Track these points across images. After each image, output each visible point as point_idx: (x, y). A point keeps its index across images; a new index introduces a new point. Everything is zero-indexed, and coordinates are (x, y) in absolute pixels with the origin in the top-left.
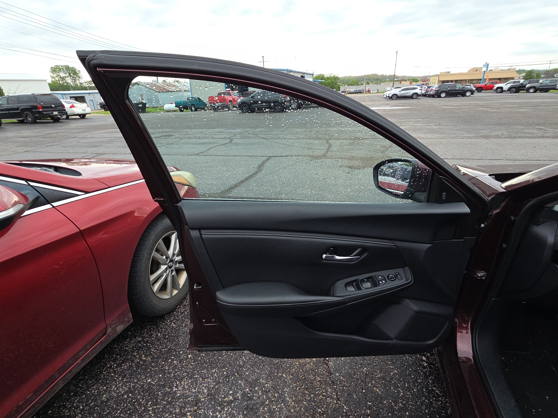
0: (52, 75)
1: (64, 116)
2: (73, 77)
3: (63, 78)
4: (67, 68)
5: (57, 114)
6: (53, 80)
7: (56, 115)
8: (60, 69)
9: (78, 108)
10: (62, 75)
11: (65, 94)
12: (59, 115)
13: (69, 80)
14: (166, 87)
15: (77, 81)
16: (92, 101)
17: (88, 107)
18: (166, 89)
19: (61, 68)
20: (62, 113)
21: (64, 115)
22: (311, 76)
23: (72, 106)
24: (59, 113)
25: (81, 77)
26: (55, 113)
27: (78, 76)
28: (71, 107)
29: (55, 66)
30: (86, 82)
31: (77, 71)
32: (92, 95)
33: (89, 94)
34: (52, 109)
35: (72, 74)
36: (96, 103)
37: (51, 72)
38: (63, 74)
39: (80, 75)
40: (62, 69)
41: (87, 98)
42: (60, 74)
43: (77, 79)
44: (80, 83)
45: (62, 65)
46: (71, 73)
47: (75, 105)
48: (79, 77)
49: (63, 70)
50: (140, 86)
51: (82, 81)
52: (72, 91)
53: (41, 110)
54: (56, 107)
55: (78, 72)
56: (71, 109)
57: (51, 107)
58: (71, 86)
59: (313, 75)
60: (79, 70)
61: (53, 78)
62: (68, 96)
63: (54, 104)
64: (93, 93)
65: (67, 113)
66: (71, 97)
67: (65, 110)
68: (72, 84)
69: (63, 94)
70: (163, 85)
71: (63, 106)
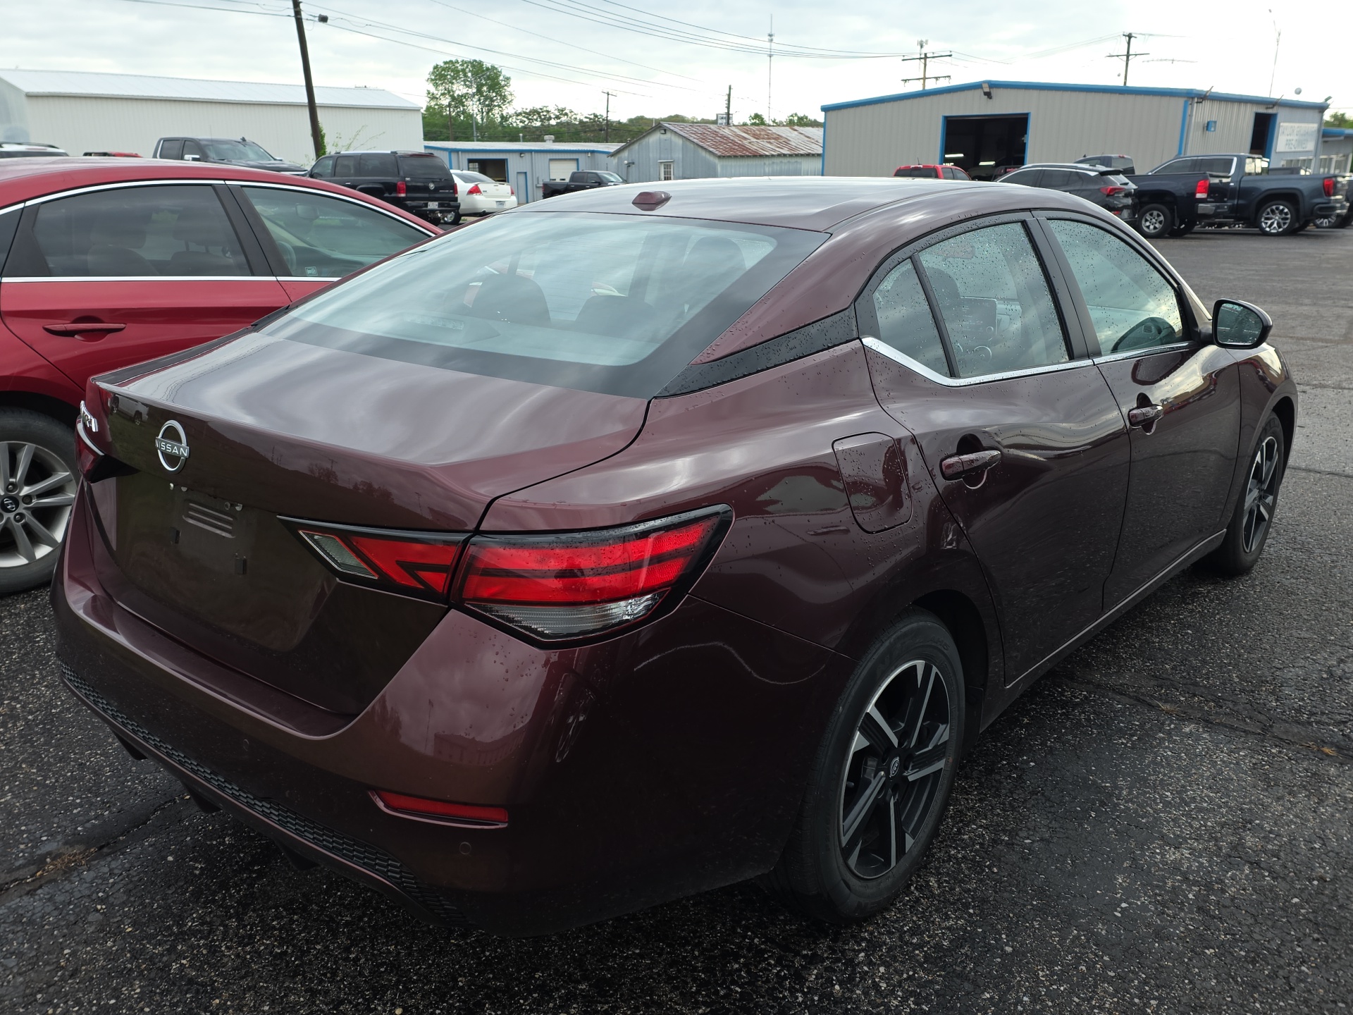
0: (433, 89)
1: (449, 216)
2: (487, 98)
3: (458, 101)
4: (477, 67)
5: (436, 207)
6: (433, 103)
7: (433, 211)
8: (458, 72)
9: (487, 197)
10: (459, 89)
11: (457, 151)
12: (441, 211)
13: (473, 107)
14: (746, 142)
15: (496, 111)
16: (523, 176)
17: (512, 193)
18: (747, 149)
19: (460, 68)
20: (449, 206)
21: (449, 212)
22: (1315, 114)
23: (475, 190)
24: (440, 205)
25: (509, 97)
26: (433, 205)
27: (501, 95)
28: (471, 192)
29: (445, 63)
30: (520, 114)
31: (501, 78)
32: (527, 156)
33: (521, 152)
34: (427, 195)
35: (485, 88)
36: (535, 183)
37: (432, 80)
38: (461, 87)
39: (507, 91)
40: (463, 70)
41: (514, 166)
42: (455, 87)
43: (496, 103)
44: (502, 117)
45: (465, 59)
46: (483, 85)
47: (481, 186)
48: (504, 98)
49: (465, 75)
50: (668, 135)
51: (508, 110)
52: (476, 143)
53: (403, 195)
54: (436, 190)
55: (503, 83)
56: (471, 196)
57: (426, 189)
58: (477, 123)
59: (1322, 108)
60: (508, 76)
61: (433, 97)
62: (464, 158)
63: (433, 182)
64: (530, 151)
65: (458, 207)
66: (470, 161)
67: (456, 199)
68: (479, 118)
69: (451, 151)
70: (738, 136)
71: (454, 188)
